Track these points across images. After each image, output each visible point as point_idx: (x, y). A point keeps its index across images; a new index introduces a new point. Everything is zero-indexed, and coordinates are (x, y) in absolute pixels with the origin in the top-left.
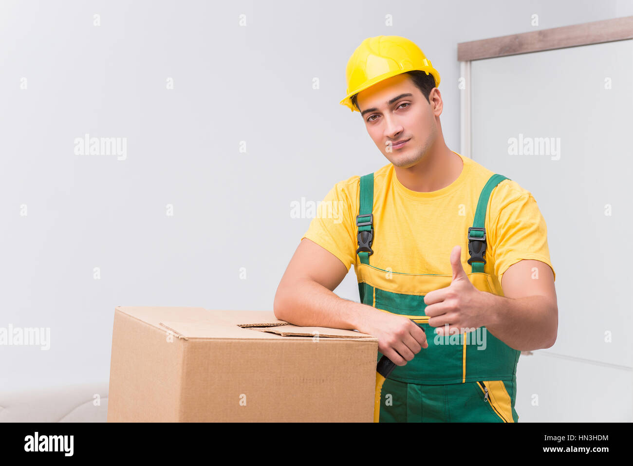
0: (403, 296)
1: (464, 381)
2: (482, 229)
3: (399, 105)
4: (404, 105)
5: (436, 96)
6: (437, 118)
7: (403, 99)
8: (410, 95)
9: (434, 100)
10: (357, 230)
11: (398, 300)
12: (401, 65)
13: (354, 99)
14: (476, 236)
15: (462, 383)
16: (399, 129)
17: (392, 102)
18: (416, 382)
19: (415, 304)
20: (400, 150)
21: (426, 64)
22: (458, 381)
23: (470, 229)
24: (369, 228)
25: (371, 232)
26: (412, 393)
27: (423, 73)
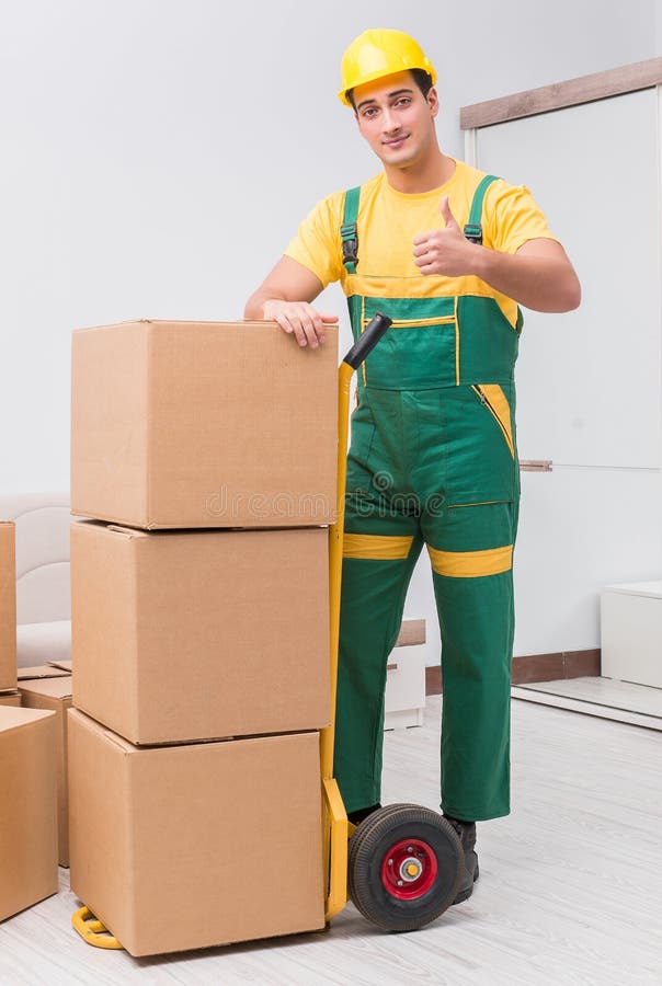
0: (393, 301)
1: (458, 384)
2: (479, 227)
3: (399, 100)
4: (403, 101)
5: (433, 96)
6: (432, 118)
7: (404, 94)
8: (411, 91)
9: (431, 100)
10: (341, 240)
11: (389, 305)
12: (404, 60)
13: (349, 94)
14: (471, 233)
15: (455, 386)
16: (398, 125)
17: (392, 95)
18: (410, 388)
19: (406, 307)
20: (396, 148)
21: (427, 63)
22: (452, 384)
23: (467, 226)
24: (352, 237)
25: (355, 240)
26: (406, 400)
27: (424, 72)
